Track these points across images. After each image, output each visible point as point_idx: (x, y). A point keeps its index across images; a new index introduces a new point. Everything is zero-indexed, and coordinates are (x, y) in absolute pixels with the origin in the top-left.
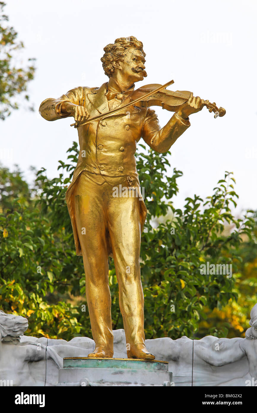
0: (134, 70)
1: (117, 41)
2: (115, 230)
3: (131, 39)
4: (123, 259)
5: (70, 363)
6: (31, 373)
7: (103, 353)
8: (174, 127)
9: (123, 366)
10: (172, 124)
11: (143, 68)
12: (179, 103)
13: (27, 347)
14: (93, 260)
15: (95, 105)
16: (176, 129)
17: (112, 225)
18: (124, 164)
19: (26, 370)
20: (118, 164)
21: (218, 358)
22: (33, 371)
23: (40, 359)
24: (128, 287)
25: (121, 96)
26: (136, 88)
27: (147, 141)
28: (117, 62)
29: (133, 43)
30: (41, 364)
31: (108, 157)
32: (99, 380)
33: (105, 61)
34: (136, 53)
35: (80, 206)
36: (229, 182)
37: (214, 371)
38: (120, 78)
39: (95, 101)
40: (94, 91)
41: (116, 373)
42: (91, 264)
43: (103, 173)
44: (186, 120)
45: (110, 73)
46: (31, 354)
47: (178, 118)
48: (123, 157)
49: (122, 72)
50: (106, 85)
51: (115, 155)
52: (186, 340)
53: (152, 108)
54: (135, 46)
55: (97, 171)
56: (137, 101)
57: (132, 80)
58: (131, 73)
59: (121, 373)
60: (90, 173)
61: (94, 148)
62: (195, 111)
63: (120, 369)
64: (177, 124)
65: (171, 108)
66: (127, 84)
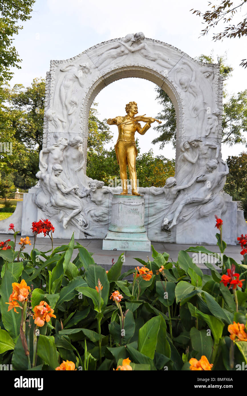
0: (134, 111)
1: (130, 103)
2: (129, 157)
3: (134, 102)
4: (131, 166)
5: (115, 196)
6: (105, 197)
7: (125, 192)
8: (146, 127)
9: (131, 197)
10: (146, 126)
11: (137, 110)
12: (148, 120)
13: (104, 190)
14: (122, 166)
15: (123, 121)
16: (147, 128)
17: (128, 156)
18: (131, 138)
19: (104, 196)
20: (130, 138)
21: (156, 193)
22: (106, 196)
23: (108, 193)
24: (132, 174)
25: (131, 118)
26: (135, 117)
27: (138, 132)
28: (130, 109)
29: (134, 103)
30: (108, 194)
31: (127, 136)
32: (124, 201)
33: (126, 109)
34: (135, 106)
35: (119, 150)
36: (152, 150)
37: (155, 197)
38: (131, 114)
39: (123, 120)
40: (123, 117)
41: (129, 199)
42: (122, 167)
43: (125, 140)
44: (150, 125)
45: (128, 112)
46: (105, 192)
47: (147, 124)
48: (131, 136)
49: (131, 112)
50: (127, 116)
51: (129, 135)
52: (147, 188)
53: (139, 122)
54: (135, 104)
55: (124, 140)
56: (135, 120)
57: (134, 114)
58: (134, 112)
59: (130, 199)
60: (122, 141)
61: (123, 133)
62: (153, 122)
63: (130, 198)
64: (147, 126)
65: (145, 122)
66: (132, 115)
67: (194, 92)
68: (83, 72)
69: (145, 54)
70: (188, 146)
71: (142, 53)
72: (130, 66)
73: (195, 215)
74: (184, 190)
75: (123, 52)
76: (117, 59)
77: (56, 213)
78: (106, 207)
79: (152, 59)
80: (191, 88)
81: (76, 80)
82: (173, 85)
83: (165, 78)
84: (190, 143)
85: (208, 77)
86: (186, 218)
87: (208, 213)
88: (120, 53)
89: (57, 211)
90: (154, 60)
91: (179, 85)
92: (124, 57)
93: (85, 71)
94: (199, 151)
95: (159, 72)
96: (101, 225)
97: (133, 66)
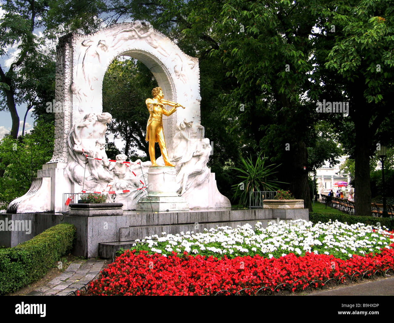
17: (158, 133)
19: (126, 169)
28: (158, 93)
31: (160, 117)
43: (159, 120)
47: (174, 108)
48: (162, 117)
49: (159, 96)
57: (161, 98)
60: (155, 120)
64: (174, 110)
67: (184, 80)
68: (102, 49)
69: (150, 41)
70: (185, 126)
71: (147, 40)
72: (138, 50)
73: (193, 184)
74: (185, 163)
75: (133, 36)
76: (128, 41)
77: (94, 186)
78: (128, 180)
79: (154, 46)
80: (182, 76)
81: (97, 56)
82: (168, 71)
83: (163, 64)
84: (185, 123)
85: (192, 68)
86: (188, 187)
87: (201, 182)
88: (131, 37)
89: (95, 183)
90: (155, 48)
91: (174, 72)
92: (134, 40)
93: (104, 49)
94: (191, 130)
95: (159, 59)
96: (124, 197)
97: (140, 50)
